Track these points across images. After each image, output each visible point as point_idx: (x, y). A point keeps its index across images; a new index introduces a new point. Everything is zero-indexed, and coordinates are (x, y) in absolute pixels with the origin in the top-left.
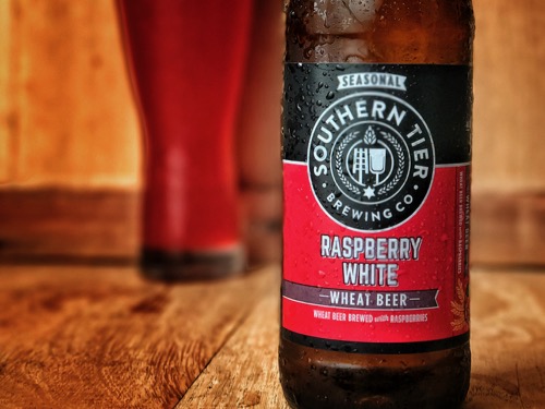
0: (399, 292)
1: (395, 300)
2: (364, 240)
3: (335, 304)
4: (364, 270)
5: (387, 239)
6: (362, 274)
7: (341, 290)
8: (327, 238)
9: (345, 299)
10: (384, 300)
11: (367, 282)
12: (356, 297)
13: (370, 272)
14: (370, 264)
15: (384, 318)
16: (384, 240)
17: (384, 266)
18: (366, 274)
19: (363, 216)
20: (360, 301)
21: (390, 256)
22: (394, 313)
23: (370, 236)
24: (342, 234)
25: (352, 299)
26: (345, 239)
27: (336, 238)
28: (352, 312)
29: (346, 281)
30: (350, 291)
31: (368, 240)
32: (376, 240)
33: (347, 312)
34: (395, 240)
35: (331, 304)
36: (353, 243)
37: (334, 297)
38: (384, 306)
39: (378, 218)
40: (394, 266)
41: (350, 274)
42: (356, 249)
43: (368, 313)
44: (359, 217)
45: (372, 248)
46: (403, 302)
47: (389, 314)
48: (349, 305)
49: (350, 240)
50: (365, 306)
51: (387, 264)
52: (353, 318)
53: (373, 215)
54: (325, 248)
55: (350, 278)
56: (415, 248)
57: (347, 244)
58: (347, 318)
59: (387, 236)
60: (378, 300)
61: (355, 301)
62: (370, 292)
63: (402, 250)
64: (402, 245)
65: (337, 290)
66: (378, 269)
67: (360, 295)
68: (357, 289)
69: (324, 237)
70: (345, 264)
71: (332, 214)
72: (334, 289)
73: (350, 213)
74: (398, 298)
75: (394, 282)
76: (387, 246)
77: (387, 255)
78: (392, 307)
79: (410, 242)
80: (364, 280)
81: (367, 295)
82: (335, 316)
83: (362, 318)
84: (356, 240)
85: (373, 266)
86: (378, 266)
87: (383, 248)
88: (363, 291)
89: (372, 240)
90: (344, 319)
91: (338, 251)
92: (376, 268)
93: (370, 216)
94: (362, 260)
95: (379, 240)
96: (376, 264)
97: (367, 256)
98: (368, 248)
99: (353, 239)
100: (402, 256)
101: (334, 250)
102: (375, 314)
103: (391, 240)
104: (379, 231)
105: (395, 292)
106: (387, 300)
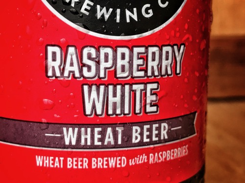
0: (160, 121)
1: (155, 132)
2: (115, 51)
3: (70, 146)
4: (115, 95)
5: (147, 48)
6: (111, 99)
7: (80, 126)
8: (57, 49)
9: (86, 137)
10: (142, 134)
11: (118, 111)
12: (103, 133)
13: (123, 96)
14: (123, 86)
15: (141, 159)
16: (142, 50)
17: (142, 87)
18: (118, 99)
19: (114, 14)
20: (109, 139)
21: (149, 73)
22: (154, 151)
23: (123, 44)
24: (81, 42)
25: (97, 136)
26: (86, 51)
27: (71, 50)
28: (97, 155)
29: (88, 112)
30: (93, 125)
31: (120, 50)
32: (131, 51)
33: (90, 156)
34: (155, 49)
35: (65, 147)
36: (98, 56)
37: (70, 136)
38: (141, 143)
39: (135, 17)
40: (155, 86)
41: (93, 101)
42: (103, 65)
43: (120, 154)
44: (107, 17)
45: (126, 62)
46: (164, 134)
47: (147, 152)
48: (92, 146)
49: (93, 51)
50: (116, 145)
51: (145, 84)
52: (98, 163)
53: (128, 13)
54: (53, 65)
55: (94, 107)
56: (178, 59)
57: (89, 57)
58: (90, 164)
59: (146, 44)
60: (134, 135)
61: (102, 140)
62: (123, 124)
63: (164, 63)
64: (164, 57)
65: (73, 125)
66: (134, 92)
67: (109, 130)
68: (104, 122)
69: (51, 49)
70: (86, 88)
71: (63, 13)
72: (68, 125)
73: (93, 10)
74: (159, 129)
75: (154, 109)
76: (145, 59)
77: (146, 71)
78: (152, 142)
79: (173, 51)
80: (115, 109)
81: (120, 130)
82: (71, 163)
83: (112, 162)
84: (103, 51)
85: (127, 87)
86: (135, 87)
87: (141, 62)
88: (113, 125)
89: (126, 51)
90: (86, 165)
91: (75, 68)
92: (131, 90)
93: (123, 15)
94: (112, 79)
95: (136, 50)
96: (131, 85)
97: (120, 74)
98: (120, 62)
99: (98, 50)
100: (163, 72)
101: (68, 68)
102: (130, 155)
103: (152, 50)
104: (135, 37)
105: (155, 122)
106: (146, 133)
